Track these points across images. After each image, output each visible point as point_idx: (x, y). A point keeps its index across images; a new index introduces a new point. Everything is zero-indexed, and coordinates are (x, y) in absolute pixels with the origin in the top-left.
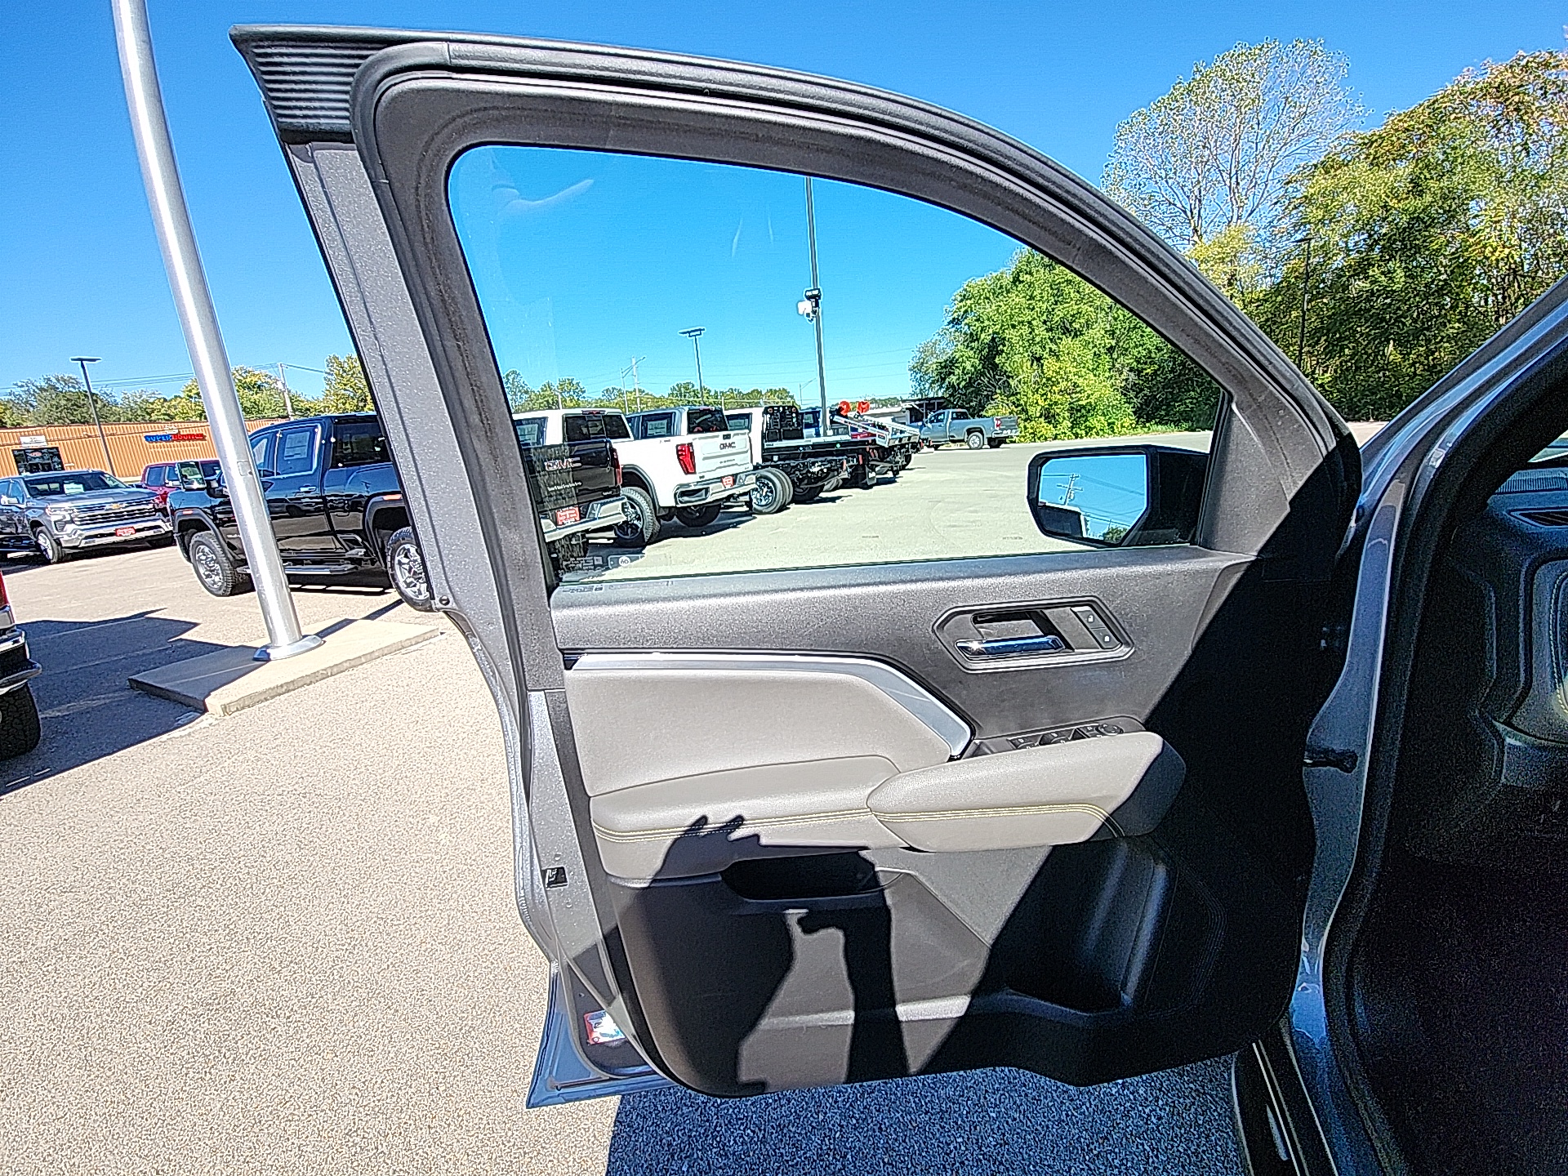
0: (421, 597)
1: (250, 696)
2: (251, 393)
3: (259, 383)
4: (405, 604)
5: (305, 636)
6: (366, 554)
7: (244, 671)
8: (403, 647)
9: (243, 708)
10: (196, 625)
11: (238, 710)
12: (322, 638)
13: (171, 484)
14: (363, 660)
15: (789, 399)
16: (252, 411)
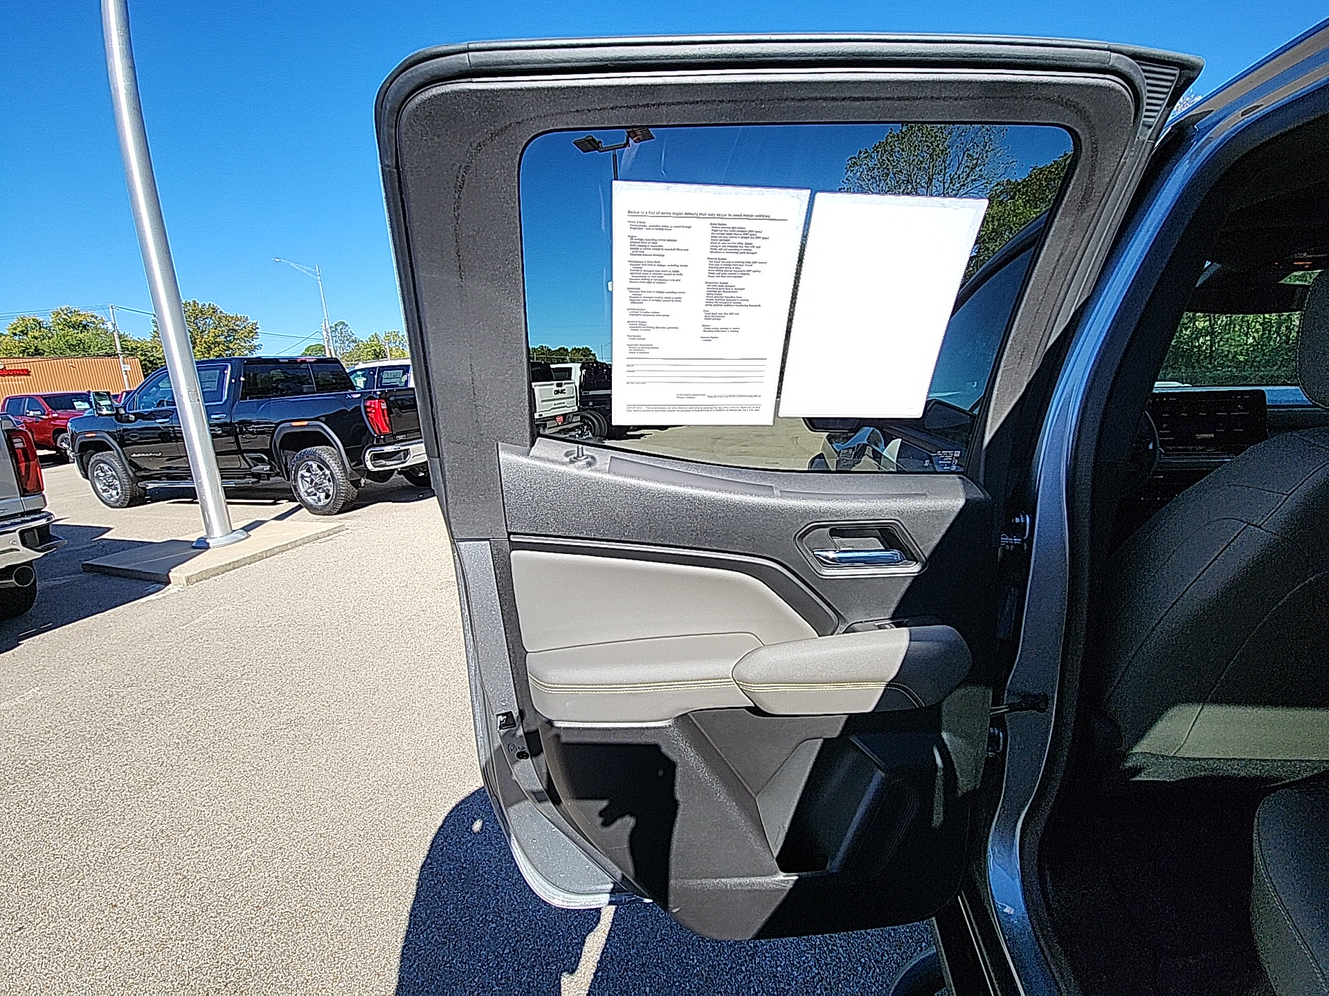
0: (320, 504)
1: (206, 571)
2: (76, 331)
3: (84, 323)
4: (304, 509)
5: (234, 531)
6: (271, 470)
7: (191, 556)
8: (318, 538)
9: (201, 580)
10: (110, 529)
11: (197, 581)
12: (247, 531)
13: (32, 413)
14: (289, 546)
15: (591, 357)
16: (78, 348)
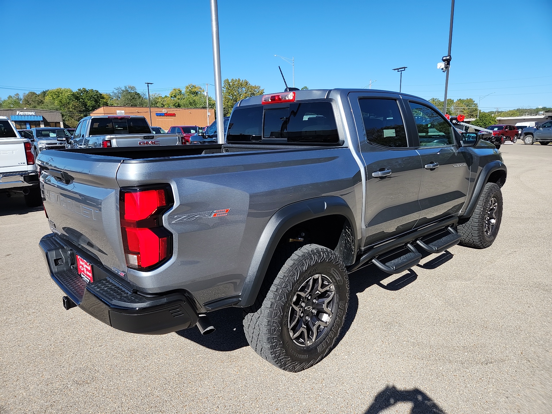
2: (193, 96)
3: (197, 92)
16: (193, 104)
